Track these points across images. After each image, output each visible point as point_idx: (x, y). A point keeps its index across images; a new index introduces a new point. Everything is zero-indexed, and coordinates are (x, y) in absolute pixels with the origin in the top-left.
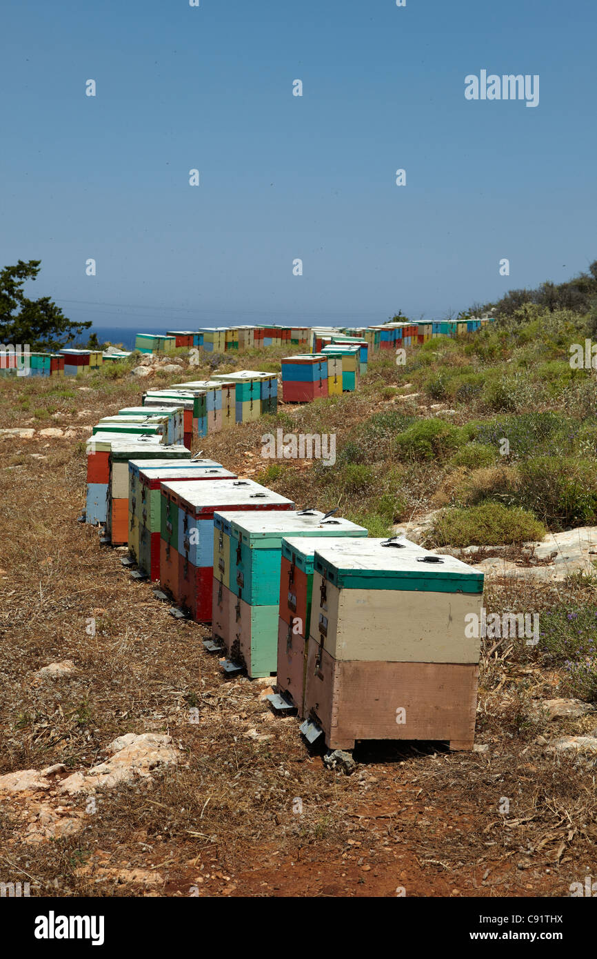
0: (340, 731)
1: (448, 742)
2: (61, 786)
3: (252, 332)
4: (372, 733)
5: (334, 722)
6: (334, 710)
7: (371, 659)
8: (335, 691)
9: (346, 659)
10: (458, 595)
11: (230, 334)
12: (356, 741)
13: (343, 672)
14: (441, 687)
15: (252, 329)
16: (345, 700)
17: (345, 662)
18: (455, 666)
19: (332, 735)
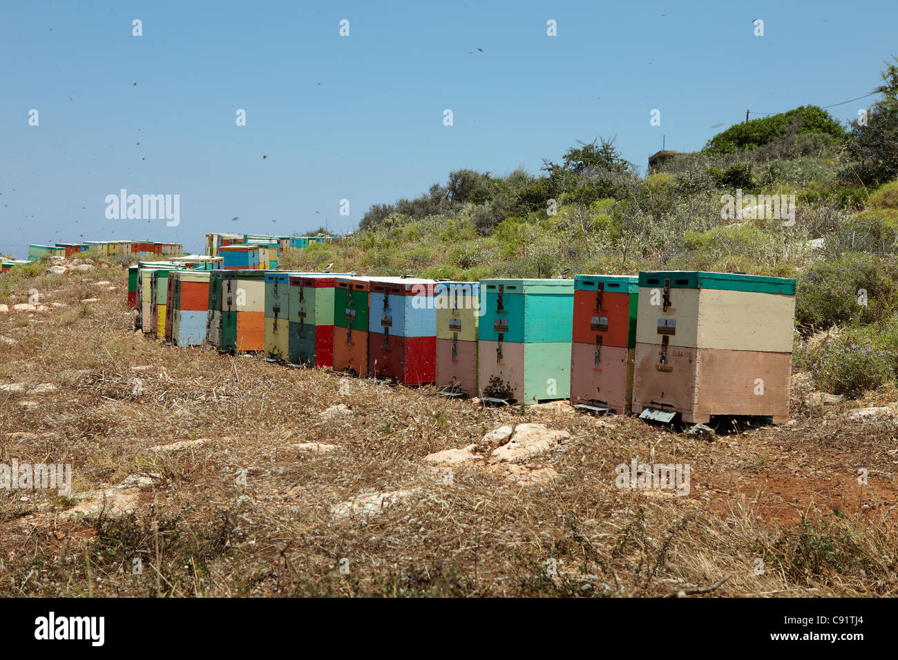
0: (700, 407)
1: (771, 417)
2: (496, 456)
3: (130, 246)
4: (721, 410)
5: (696, 401)
6: (696, 390)
7: (722, 348)
8: (697, 374)
9: (704, 347)
10: (780, 296)
11: (111, 247)
12: (711, 416)
13: (703, 359)
14: (767, 372)
15: (129, 243)
16: (704, 382)
17: (704, 349)
18: (777, 355)
19: (694, 411)
